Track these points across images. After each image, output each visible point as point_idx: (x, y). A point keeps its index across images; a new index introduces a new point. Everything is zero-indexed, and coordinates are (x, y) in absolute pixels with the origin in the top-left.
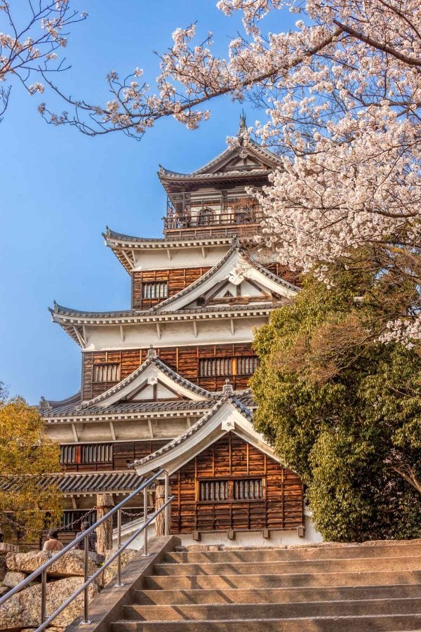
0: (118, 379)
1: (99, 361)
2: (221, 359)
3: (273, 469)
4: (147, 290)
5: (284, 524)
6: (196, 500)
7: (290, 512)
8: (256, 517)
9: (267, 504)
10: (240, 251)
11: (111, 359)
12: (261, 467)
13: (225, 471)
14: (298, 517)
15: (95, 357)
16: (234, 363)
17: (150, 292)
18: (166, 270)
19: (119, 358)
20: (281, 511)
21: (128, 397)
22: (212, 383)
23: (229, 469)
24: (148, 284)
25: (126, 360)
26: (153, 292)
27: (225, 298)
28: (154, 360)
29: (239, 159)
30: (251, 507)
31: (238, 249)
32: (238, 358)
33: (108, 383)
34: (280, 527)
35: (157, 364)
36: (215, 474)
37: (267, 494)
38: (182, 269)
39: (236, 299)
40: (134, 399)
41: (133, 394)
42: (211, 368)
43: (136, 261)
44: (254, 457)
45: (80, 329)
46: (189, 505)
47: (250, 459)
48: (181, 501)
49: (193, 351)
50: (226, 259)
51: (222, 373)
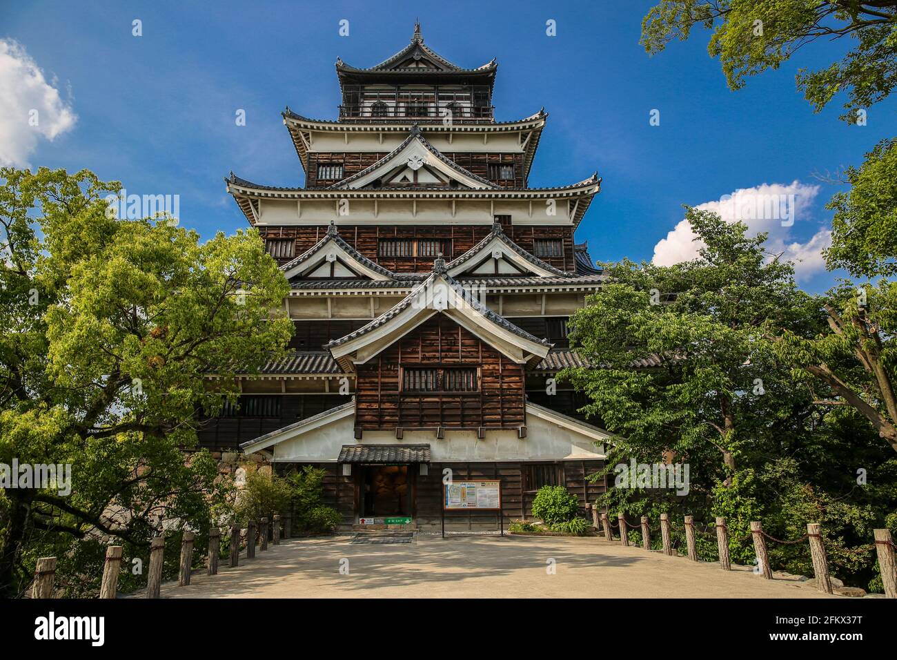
0: (293, 255)
1: (273, 236)
2: (401, 240)
3: (489, 357)
4: (322, 171)
5: (503, 422)
6: (400, 389)
7: (509, 408)
8: (471, 412)
9: (485, 397)
10: (420, 138)
11: (286, 235)
12: (475, 354)
13: (434, 357)
14: (520, 414)
15: (269, 232)
16: (415, 245)
17: (326, 174)
18: (343, 153)
19: (294, 234)
20: (500, 406)
21: (303, 274)
22: (392, 264)
23: (437, 355)
24: (324, 165)
25: (302, 236)
26: (328, 173)
27: (402, 183)
28: (334, 236)
29: (412, 61)
30: (465, 400)
31: (419, 136)
32: (419, 240)
33: (281, 259)
34: (499, 425)
35: (338, 241)
36: (422, 360)
37: (482, 385)
38: (359, 153)
39: (413, 184)
40: (310, 276)
41: (308, 271)
42: (391, 249)
43: (313, 143)
44: (467, 342)
45: (255, 203)
46: (391, 395)
47: (463, 345)
48: (381, 390)
49: (372, 231)
50: (406, 144)
51: (403, 254)
